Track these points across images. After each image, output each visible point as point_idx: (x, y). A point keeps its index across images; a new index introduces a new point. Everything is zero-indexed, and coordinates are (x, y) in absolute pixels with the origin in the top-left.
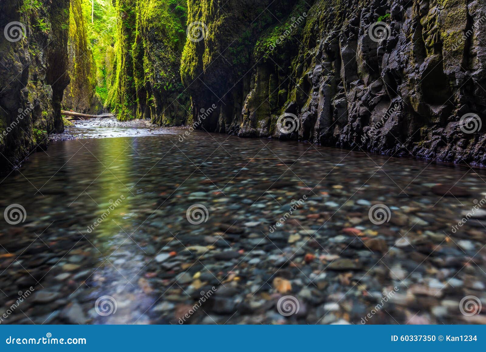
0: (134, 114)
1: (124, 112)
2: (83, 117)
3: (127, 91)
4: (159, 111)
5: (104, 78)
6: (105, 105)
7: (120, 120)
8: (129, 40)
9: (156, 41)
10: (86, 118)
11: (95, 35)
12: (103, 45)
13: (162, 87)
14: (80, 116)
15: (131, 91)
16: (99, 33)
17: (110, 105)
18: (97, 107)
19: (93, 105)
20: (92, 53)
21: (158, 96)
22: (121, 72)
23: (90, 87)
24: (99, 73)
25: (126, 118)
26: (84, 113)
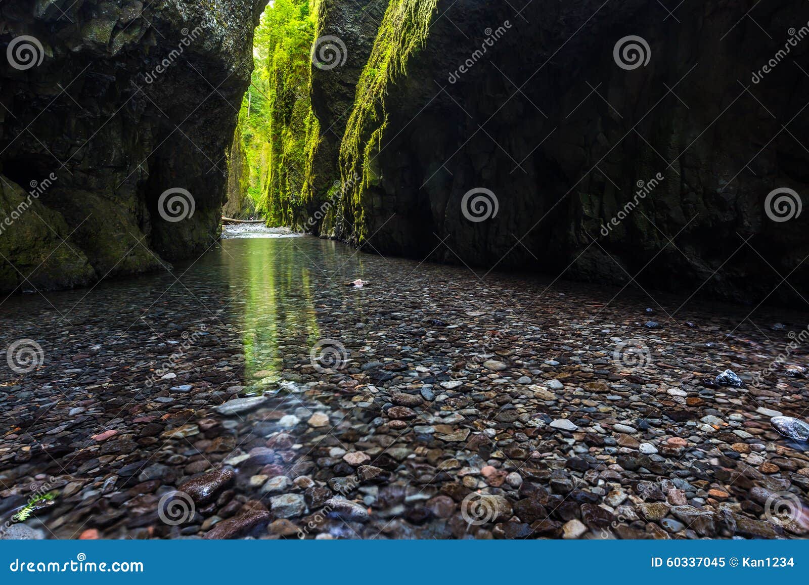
0: (280, 222)
1: (271, 220)
2: (233, 222)
3: (274, 201)
4: (295, 222)
5: (258, 178)
6: (257, 209)
7: (268, 227)
8: (277, 160)
9: (293, 170)
10: (236, 223)
11: (250, 131)
12: (259, 141)
13: (296, 204)
14: (230, 222)
15: (277, 201)
16: (255, 128)
17: (261, 210)
18: (248, 210)
19: (243, 208)
20: (245, 155)
21: (294, 209)
22: (270, 185)
23: (242, 190)
24: (253, 172)
25: (273, 225)
26: (233, 218)
